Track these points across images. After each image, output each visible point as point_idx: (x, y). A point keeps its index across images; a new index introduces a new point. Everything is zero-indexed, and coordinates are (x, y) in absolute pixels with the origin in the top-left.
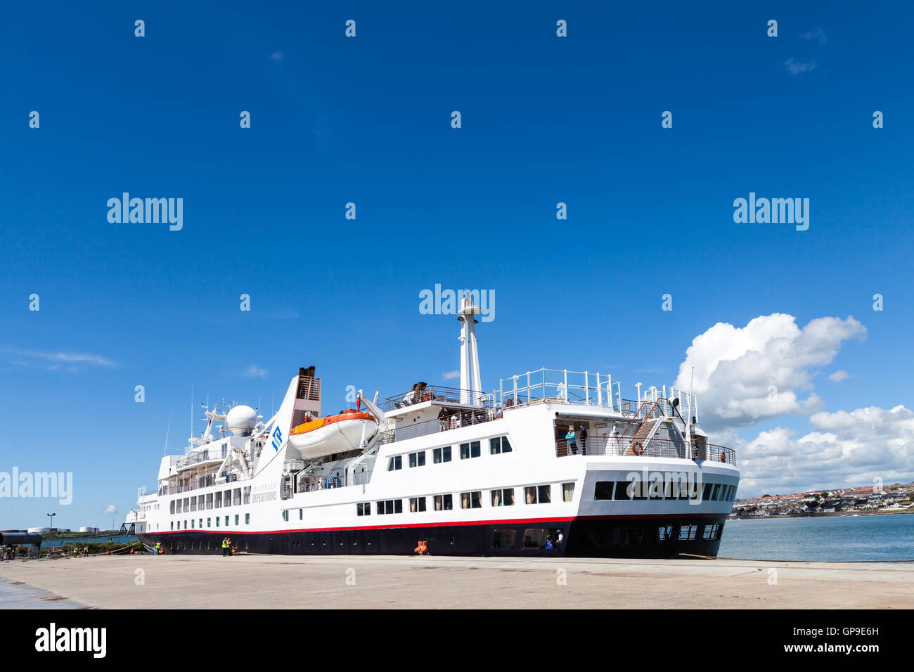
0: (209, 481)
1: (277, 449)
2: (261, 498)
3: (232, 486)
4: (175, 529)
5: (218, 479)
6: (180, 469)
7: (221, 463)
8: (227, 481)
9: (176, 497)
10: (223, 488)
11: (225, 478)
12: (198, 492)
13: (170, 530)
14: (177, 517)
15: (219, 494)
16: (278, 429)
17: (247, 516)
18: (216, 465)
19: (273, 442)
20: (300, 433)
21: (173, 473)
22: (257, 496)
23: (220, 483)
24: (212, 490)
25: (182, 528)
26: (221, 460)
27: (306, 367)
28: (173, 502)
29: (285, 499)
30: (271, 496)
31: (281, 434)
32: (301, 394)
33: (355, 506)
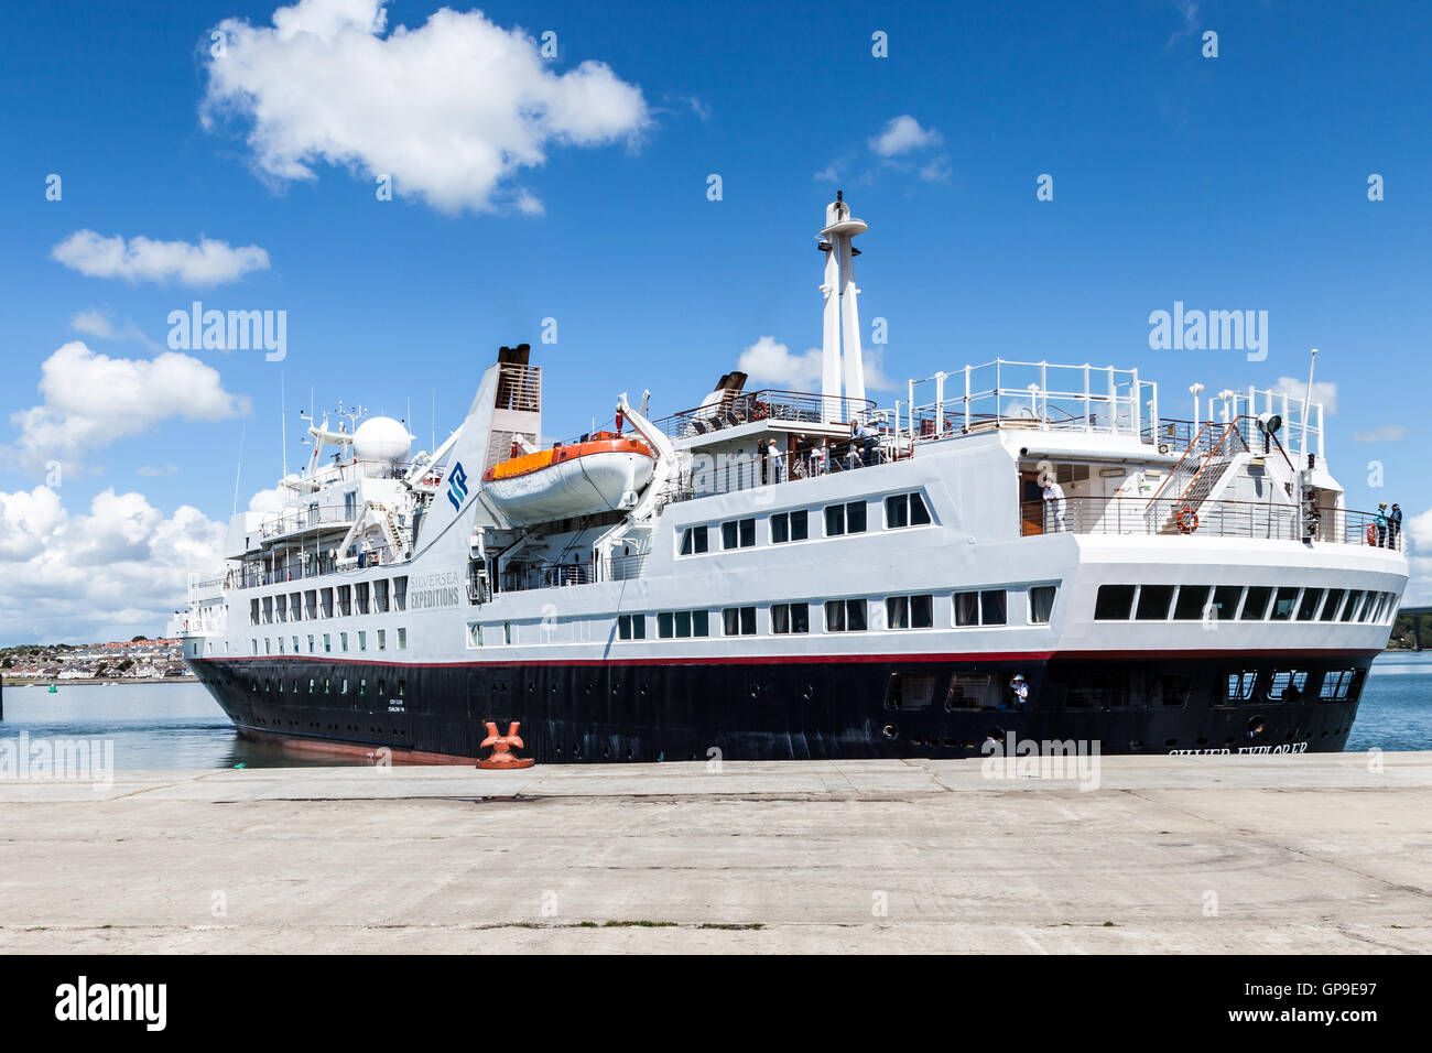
0: (324, 564)
1: (457, 507)
2: (428, 599)
3: (370, 575)
4: (262, 653)
5: (341, 560)
6: (267, 539)
7: (346, 530)
8: (361, 564)
9: (261, 592)
10: (353, 578)
11: (356, 559)
12: (303, 585)
13: (253, 655)
14: (264, 630)
15: (345, 590)
16: (459, 467)
17: (402, 632)
18: (336, 534)
19: (449, 493)
20: (505, 478)
21: (252, 548)
22: (420, 597)
23: (346, 568)
24: (332, 581)
25: (274, 652)
26: (343, 524)
27: (513, 345)
28: (255, 602)
29: (474, 602)
30: (450, 597)
31: (464, 477)
32: (502, 400)
33: (614, 621)
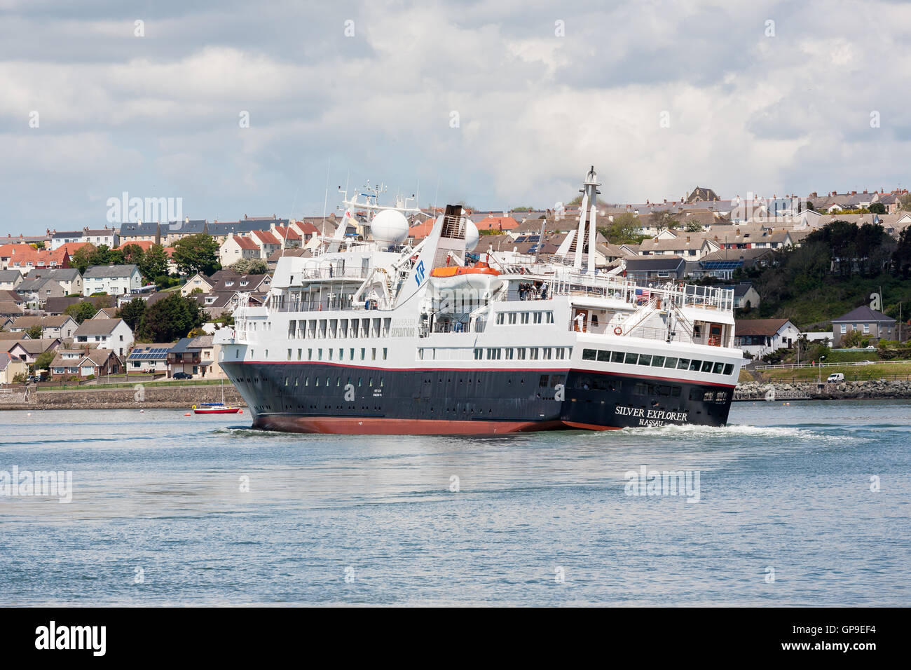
0: (344, 303)
1: (419, 284)
2: (399, 333)
3: (371, 315)
4: (294, 358)
5: (356, 303)
6: (308, 280)
7: (362, 283)
8: (366, 307)
9: (299, 316)
10: (362, 314)
11: (364, 303)
12: (329, 315)
13: (287, 360)
14: (298, 342)
15: (356, 321)
16: (421, 263)
17: (385, 350)
18: (355, 285)
19: (416, 276)
20: (437, 277)
21: (295, 283)
22: (396, 331)
23: (357, 308)
24: (349, 315)
25: (305, 358)
26: (359, 279)
27: (454, 204)
28: (293, 323)
29: (421, 337)
30: (410, 333)
31: (424, 269)
32: (445, 232)
33: (473, 350)
